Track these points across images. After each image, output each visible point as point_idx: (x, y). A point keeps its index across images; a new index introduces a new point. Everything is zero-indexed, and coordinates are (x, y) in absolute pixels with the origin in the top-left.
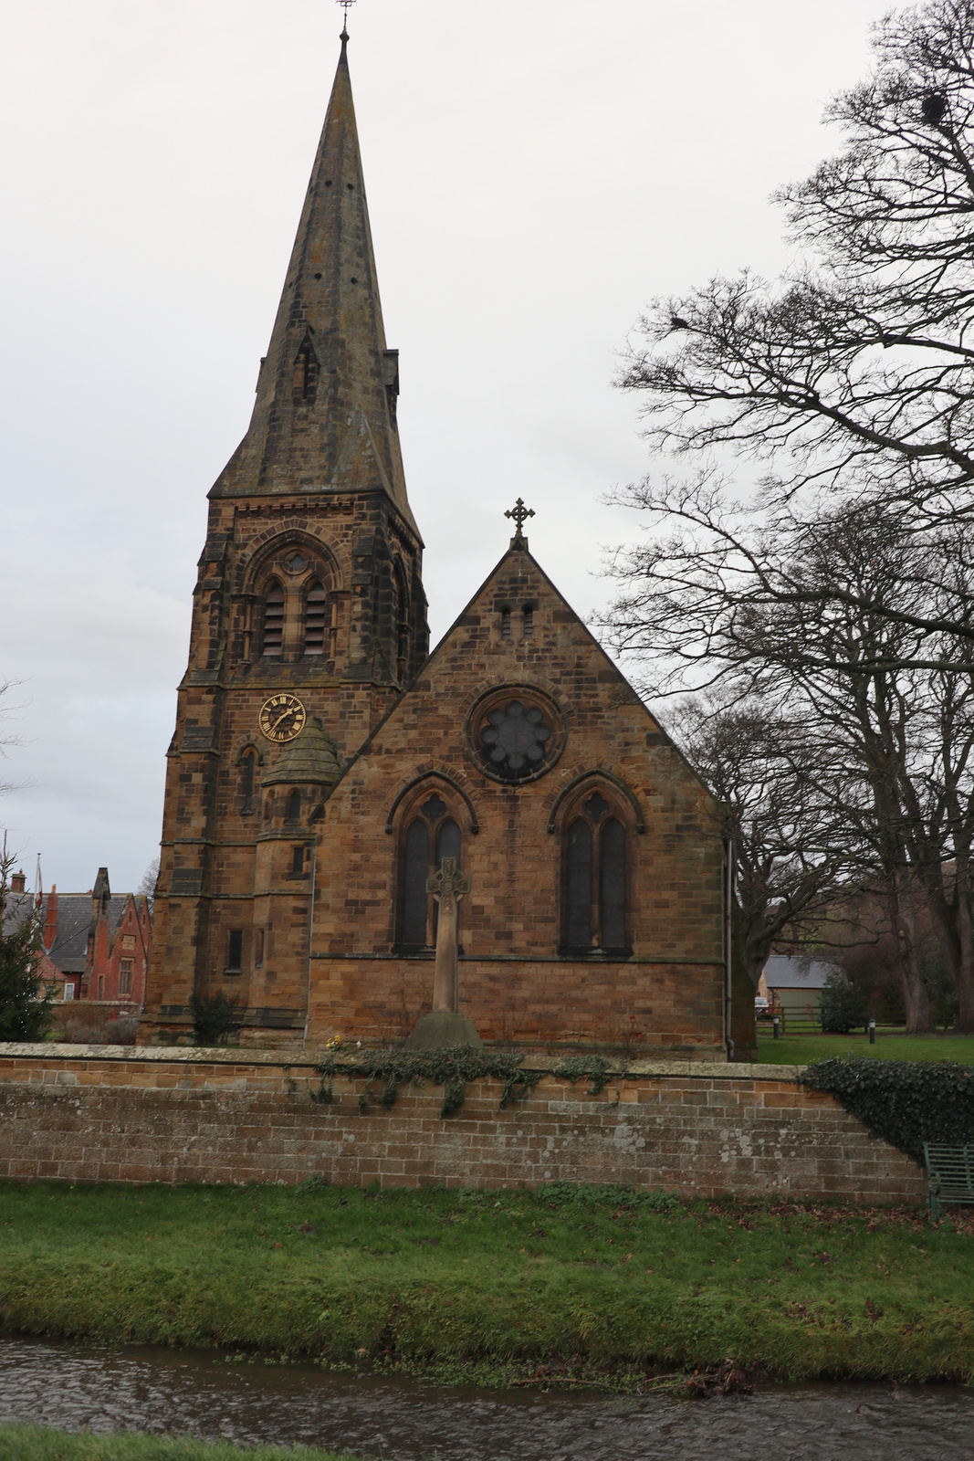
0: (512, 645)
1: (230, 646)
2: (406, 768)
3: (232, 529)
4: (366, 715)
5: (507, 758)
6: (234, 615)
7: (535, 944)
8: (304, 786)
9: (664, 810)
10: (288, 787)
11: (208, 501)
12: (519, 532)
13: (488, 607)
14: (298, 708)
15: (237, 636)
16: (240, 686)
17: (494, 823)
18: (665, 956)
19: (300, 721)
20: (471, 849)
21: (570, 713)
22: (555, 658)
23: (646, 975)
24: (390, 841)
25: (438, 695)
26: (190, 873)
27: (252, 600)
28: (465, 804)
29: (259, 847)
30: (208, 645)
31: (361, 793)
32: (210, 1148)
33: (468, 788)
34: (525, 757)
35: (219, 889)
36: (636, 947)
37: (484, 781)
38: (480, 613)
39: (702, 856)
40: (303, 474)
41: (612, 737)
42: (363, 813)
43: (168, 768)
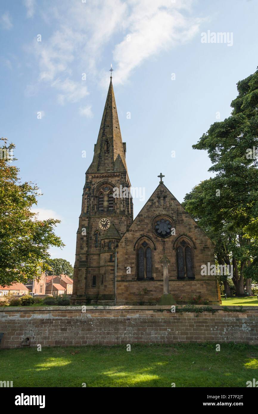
0: (161, 206)
1: (91, 208)
2: (138, 235)
3: (91, 181)
4: (125, 223)
5: (162, 232)
6: (92, 200)
7: (171, 277)
8: (112, 239)
9: (200, 244)
10: (108, 240)
11: (85, 175)
12: (161, 180)
13: (155, 197)
14: (108, 222)
15: (93, 205)
16: (94, 217)
17: (160, 247)
18: (203, 279)
19: (109, 225)
20: (154, 254)
21: (176, 221)
22: (172, 208)
23: (199, 283)
24: (135, 252)
25: (144, 217)
26: (83, 262)
27: (96, 197)
28: (152, 243)
29: (101, 255)
30: (86, 207)
31: (127, 241)
32: (130, 335)
33: (153, 239)
34: (166, 231)
35: (90, 265)
36: (196, 277)
37: (157, 238)
38: (154, 199)
39: (210, 254)
40: (107, 169)
41: (187, 227)
42: (128, 246)
43: (77, 236)
